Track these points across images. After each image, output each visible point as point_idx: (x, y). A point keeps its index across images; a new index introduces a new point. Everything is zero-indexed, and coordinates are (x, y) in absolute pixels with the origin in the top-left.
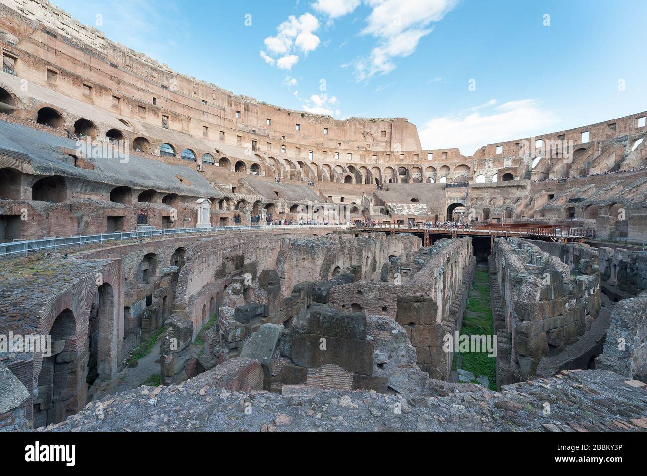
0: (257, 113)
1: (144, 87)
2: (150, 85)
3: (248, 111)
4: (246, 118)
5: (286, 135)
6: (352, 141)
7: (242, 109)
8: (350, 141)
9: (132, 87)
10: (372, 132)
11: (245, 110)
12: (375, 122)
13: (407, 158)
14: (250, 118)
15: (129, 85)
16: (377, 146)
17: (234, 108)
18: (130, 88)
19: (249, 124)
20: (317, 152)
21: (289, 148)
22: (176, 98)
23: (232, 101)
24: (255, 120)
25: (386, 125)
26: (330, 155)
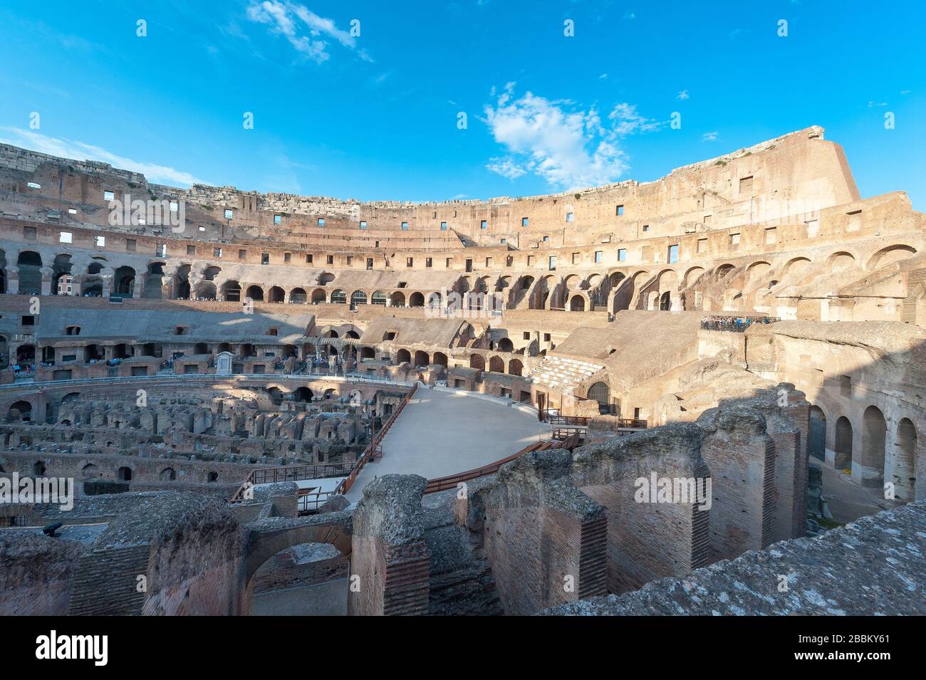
0: (508, 215)
1: (368, 236)
2: (373, 232)
3: (496, 216)
4: (494, 225)
5: (551, 233)
6: (671, 216)
7: (488, 217)
8: (667, 217)
9: (359, 239)
10: (719, 186)
11: (492, 216)
12: (725, 164)
13: (748, 240)
14: (498, 225)
15: (356, 238)
16: (728, 215)
17: (478, 219)
18: (357, 241)
19: (497, 232)
20: (562, 257)
21: (517, 259)
22: (397, 235)
23: (475, 211)
24: (505, 225)
25: (754, 162)
26: (584, 257)
